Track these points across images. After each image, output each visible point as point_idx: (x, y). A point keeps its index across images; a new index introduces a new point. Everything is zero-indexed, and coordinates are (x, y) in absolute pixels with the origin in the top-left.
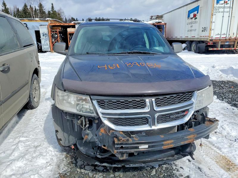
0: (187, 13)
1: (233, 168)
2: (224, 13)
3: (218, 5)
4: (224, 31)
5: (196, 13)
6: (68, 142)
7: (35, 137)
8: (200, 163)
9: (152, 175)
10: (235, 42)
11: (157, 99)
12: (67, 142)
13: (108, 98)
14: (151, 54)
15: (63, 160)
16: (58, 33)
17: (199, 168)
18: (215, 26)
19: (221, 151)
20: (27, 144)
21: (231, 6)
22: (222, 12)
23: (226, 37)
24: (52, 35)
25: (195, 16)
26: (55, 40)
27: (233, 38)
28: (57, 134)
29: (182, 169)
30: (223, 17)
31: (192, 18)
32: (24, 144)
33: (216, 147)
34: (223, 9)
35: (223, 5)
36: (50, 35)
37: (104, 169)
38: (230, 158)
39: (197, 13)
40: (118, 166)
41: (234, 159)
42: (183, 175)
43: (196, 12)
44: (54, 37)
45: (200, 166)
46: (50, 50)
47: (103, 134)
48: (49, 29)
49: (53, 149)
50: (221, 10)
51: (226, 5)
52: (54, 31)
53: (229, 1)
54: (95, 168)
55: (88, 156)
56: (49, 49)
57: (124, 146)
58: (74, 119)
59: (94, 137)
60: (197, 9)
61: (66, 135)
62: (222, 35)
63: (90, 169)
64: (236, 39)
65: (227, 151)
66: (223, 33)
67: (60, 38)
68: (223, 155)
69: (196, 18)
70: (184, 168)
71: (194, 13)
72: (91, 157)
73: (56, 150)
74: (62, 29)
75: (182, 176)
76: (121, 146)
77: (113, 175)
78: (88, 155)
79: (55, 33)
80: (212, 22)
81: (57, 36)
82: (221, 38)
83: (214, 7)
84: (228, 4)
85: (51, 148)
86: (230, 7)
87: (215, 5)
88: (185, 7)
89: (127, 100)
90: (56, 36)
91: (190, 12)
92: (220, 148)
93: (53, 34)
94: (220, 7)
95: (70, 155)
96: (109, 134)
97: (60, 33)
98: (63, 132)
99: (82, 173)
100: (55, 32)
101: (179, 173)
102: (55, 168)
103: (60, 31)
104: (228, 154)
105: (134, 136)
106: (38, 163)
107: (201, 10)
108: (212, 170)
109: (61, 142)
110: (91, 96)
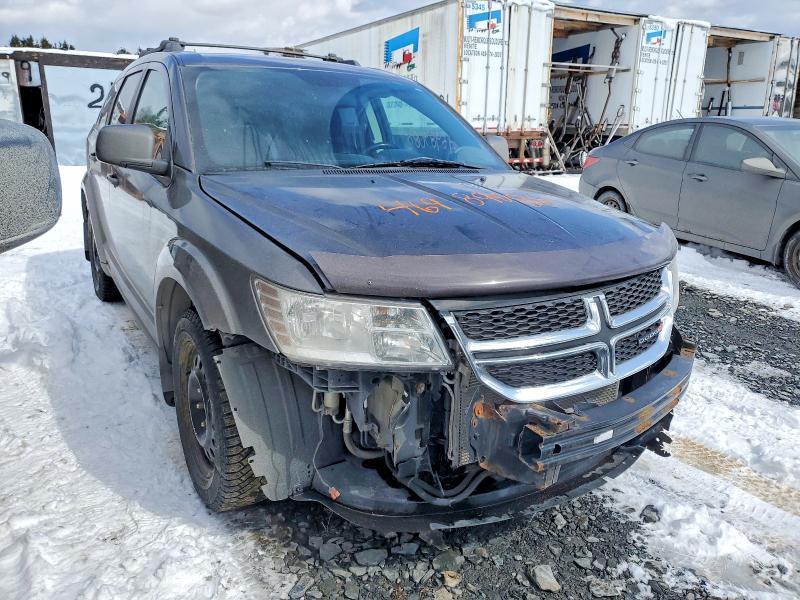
0: (383, 47)
1: (722, 462)
2: (491, 58)
3: (474, 33)
4: (493, 110)
5: (411, 51)
6: (285, 483)
7: (70, 506)
9: (559, 527)
10: (519, 141)
11: (608, 293)
12: (283, 485)
13: (487, 305)
14: (461, 169)
15: (260, 558)
17: (652, 481)
18: (469, 94)
20: (61, 536)
21: (506, 39)
22: (484, 54)
23: (497, 128)
25: (407, 58)
27: (515, 130)
28: (251, 461)
29: (622, 494)
30: (487, 67)
31: (399, 65)
32: (53, 539)
34: (486, 45)
35: (485, 35)
37: (419, 549)
38: (701, 440)
39: (415, 50)
40: (500, 520)
41: (711, 440)
42: (634, 507)
43: (410, 48)
45: (652, 476)
47: (480, 420)
49: (192, 529)
50: (482, 47)
51: (492, 36)
53: (501, 24)
54: (390, 554)
55: (389, 513)
57: (561, 444)
58: (357, 388)
59: (411, 444)
60: (412, 37)
61: (279, 458)
62: (489, 119)
63: (378, 558)
64: (521, 135)
65: (685, 426)
66: (489, 115)
68: (681, 436)
69: (413, 66)
70: (621, 489)
71: (405, 48)
72: (401, 514)
73: (206, 530)
75: (633, 510)
76: (552, 447)
77: (463, 558)
78: (386, 510)
80: (460, 81)
82: (486, 131)
83: (463, 38)
84: (498, 31)
85: (181, 529)
86: (501, 42)
87: (466, 33)
88: (374, 29)
89: (544, 304)
91: (390, 46)
94: (478, 40)
95: (271, 536)
96: (501, 417)
98: (269, 452)
99: (359, 579)
101: (622, 504)
102: (252, 588)
104: (692, 433)
105: (571, 410)
106: (175, 590)
107: (425, 42)
108: (683, 477)
109: (263, 488)
110: (431, 302)
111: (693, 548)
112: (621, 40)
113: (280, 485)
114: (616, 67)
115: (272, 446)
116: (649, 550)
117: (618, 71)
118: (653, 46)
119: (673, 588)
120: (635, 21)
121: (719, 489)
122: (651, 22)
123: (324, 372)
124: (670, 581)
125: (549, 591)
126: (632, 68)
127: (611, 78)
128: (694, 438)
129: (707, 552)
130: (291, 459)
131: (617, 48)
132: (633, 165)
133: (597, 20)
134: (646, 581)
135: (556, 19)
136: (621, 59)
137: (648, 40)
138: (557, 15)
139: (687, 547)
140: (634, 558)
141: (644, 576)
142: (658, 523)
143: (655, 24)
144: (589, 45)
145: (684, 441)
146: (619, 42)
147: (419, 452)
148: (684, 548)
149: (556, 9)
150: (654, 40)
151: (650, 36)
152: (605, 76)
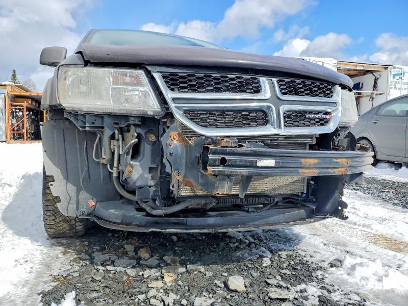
6: (75, 206)
8: (347, 246)
9: (265, 265)
12: (73, 206)
15: (58, 258)
16: (25, 110)
17: (347, 252)
19: (372, 229)
24: (13, 112)
26: (17, 122)
28: (51, 185)
29: (318, 254)
33: (360, 225)
36: (9, 112)
37: (159, 264)
38: (393, 235)
41: (400, 235)
42: (326, 260)
44: (16, 116)
45: (347, 249)
46: (4, 139)
47: (175, 143)
48: (8, 100)
52: (16, 106)
54: (138, 263)
55: (130, 224)
56: (4, 136)
57: (227, 157)
58: (103, 127)
59: (146, 176)
61: (72, 188)
63: (127, 264)
67: (28, 118)
68: (378, 233)
70: (320, 252)
72: (137, 225)
74: (34, 104)
75: (324, 261)
77: (184, 270)
78: (128, 222)
79: (19, 109)
81: (23, 115)
90: (21, 113)
92: (369, 225)
93: (14, 110)
95: (73, 250)
96: (190, 142)
97: (29, 109)
98: (65, 181)
99: (109, 271)
100: (18, 107)
101: (317, 259)
103: (28, 105)
108: (372, 251)
109: (58, 205)
110: (147, 67)
111: (363, 283)
112: (378, 78)
113: (71, 206)
114: (375, 92)
115: (67, 178)
116: (326, 281)
117: (377, 95)
118: (397, 81)
119: (337, 301)
120: (385, 68)
121: (398, 258)
122: (395, 68)
123: (84, 116)
124: (336, 297)
125: (236, 291)
126: (385, 93)
127: (373, 98)
128: (387, 234)
129: (375, 286)
130: (80, 191)
131: (375, 83)
132: (376, 123)
133: (362, 68)
134: (316, 295)
135: (338, 68)
136: (378, 88)
137: (394, 77)
138: (338, 66)
139: (359, 282)
140: (314, 283)
141: (316, 292)
142: (340, 268)
143: (397, 69)
144: (360, 83)
145: (379, 236)
146: (376, 80)
147: (152, 183)
148: (357, 282)
149: (338, 63)
150: (397, 77)
151: (394, 76)
152: (369, 97)
